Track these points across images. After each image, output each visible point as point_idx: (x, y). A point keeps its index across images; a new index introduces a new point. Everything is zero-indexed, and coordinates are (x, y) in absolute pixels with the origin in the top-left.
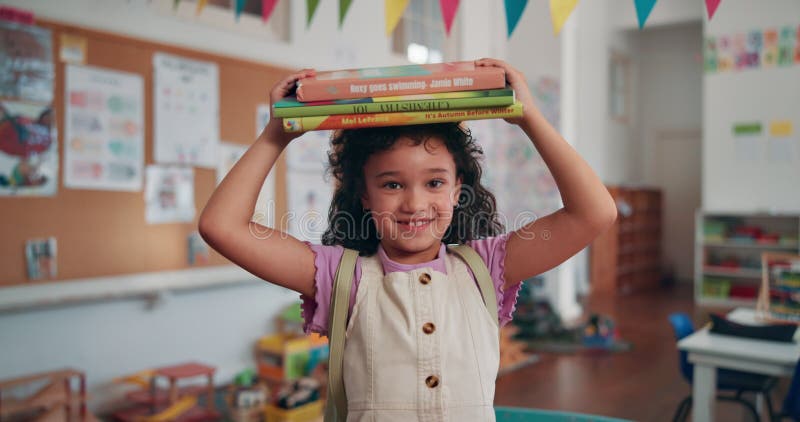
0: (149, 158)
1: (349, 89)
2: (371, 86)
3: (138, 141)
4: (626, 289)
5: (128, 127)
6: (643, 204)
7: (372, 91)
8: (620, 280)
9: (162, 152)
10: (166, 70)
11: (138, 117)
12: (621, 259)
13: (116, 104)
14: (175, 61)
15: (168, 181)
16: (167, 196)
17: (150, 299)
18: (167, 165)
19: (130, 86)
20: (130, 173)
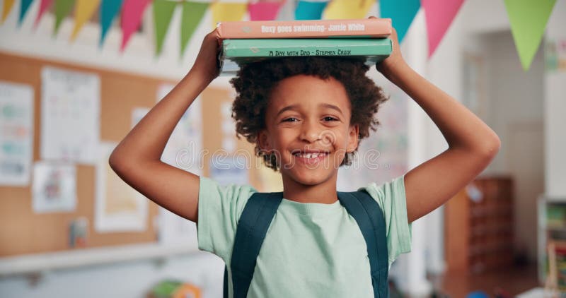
0: (37, 156)
1: (261, 29)
2: (279, 27)
3: (27, 143)
4: (479, 267)
5: (18, 131)
6: (494, 190)
7: (279, 32)
8: (472, 260)
9: (48, 150)
10: (52, 82)
11: (27, 122)
12: (473, 240)
13: (8, 111)
14: (61, 74)
15: (55, 176)
16: (52, 189)
17: (34, 278)
18: (53, 162)
19: (21, 96)
20: (19, 169)
